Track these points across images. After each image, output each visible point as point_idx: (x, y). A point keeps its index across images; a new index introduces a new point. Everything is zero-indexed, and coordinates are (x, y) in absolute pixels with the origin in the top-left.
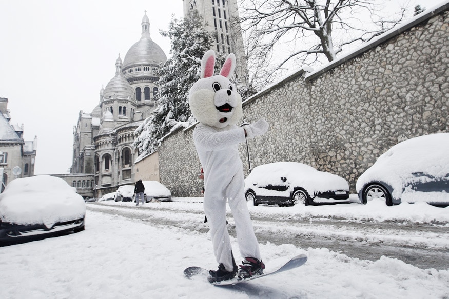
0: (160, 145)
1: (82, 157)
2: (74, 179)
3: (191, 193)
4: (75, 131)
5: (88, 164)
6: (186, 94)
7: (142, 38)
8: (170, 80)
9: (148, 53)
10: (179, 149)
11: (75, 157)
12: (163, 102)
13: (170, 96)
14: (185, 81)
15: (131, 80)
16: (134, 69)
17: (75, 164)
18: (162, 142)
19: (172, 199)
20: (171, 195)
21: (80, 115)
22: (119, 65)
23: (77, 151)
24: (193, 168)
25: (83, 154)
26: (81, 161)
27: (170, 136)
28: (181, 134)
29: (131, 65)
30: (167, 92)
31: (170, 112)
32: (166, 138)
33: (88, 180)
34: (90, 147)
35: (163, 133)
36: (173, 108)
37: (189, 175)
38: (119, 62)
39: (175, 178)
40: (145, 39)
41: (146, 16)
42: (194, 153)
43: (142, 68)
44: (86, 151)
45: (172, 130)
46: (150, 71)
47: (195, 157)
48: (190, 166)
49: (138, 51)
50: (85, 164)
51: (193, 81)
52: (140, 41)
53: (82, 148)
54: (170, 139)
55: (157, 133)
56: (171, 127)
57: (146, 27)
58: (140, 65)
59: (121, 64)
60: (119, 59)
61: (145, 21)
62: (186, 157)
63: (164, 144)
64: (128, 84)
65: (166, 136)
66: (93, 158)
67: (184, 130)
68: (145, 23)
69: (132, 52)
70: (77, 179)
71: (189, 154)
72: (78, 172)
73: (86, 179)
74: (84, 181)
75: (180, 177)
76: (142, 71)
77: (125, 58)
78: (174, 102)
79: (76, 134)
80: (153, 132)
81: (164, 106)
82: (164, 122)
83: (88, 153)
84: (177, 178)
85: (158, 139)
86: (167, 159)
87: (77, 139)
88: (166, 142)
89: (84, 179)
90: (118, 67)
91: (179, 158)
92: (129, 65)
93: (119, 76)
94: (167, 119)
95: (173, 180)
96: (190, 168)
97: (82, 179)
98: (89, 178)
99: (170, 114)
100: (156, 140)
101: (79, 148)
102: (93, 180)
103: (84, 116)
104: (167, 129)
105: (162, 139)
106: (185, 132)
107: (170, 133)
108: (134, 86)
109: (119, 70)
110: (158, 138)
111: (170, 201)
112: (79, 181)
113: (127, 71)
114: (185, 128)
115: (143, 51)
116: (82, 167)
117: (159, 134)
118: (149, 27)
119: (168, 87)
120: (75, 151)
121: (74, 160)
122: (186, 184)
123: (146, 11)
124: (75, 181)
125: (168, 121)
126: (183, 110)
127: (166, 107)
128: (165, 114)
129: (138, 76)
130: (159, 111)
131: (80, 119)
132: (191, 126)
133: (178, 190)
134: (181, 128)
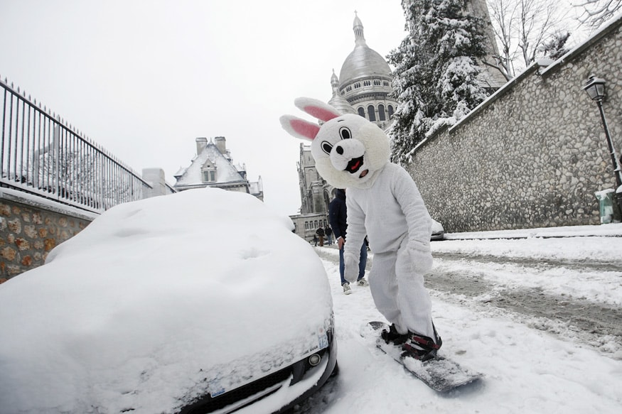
0: (410, 160)
1: (310, 196)
2: (306, 220)
3: (473, 225)
4: (299, 167)
5: (318, 202)
6: (440, 80)
7: (357, 46)
8: (412, 66)
9: (366, 63)
10: (444, 161)
11: (303, 196)
12: (407, 99)
13: (415, 89)
14: (435, 62)
15: (351, 100)
16: (352, 86)
17: (304, 204)
18: (413, 155)
19: (446, 235)
20: (443, 230)
21: (301, 148)
22: (335, 82)
23: (304, 190)
24: (473, 186)
25: (310, 191)
26: (309, 200)
27: (425, 144)
28: (445, 138)
29: (348, 81)
30: (409, 84)
31: (419, 111)
32: (419, 148)
33: (320, 221)
34: (317, 183)
35: (412, 143)
36: (422, 104)
37: (465, 197)
38: (334, 79)
39: (440, 205)
40: (360, 47)
41: (357, 18)
42: (471, 161)
43: (362, 83)
44: (314, 188)
45: (428, 134)
46: (371, 85)
47: (475, 168)
48: (467, 183)
49: (354, 63)
50: (314, 203)
51: (449, 58)
52: (355, 50)
53: (308, 186)
54: (427, 149)
55: (404, 144)
56: (424, 131)
57: (359, 32)
58: (359, 80)
59: (337, 81)
60: (334, 75)
61: (357, 24)
62: (457, 171)
63: (416, 159)
64: (348, 104)
65: (417, 147)
66: (322, 194)
67: (450, 129)
68: (358, 27)
69: (348, 65)
70: (309, 220)
71: (463, 165)
72: (309, 212)
73: (318, 219)
74: (316, 221)
75: (450, 203)
76: (362, 87)
77: (341, 74)
78: (422, 97)
79: (300, 171)
80: (398, 144)
81: (409, 104)
82: (413, 126)
83: (315, 190)
84: (445, 204)
85: (405, 154)
86: (424, 179)
87: (302, 176)
88: (420, 155)
89: (315, 219)
90: (334, 86)
91: (446, 174)
92: (346, 82)
93: (337, 97)
94: (416, 121)
95: (438, 208)
96: (467, 187)
97: (314, 219)
98: (321, 218)
99: (419, 115)
100: (403, 154)
101: (305, 185)
102: (325, 220)
103: (305, 149)
104: (418, 136)
105: (412, 151)
106: (451, 132)
107: (426, 139)
108: (356, 107)
109: (336, 89)
110: (405, 150)
111: (442, 239)
112: (311, 222)
113: (345, 89)
114: (450, 126)
115: (359, 62)
116: (312, 207)
117: (406, 145)
118: (362, 31)
119: (411, 75)
120: (302, 190)
121: (302, 200)
122: (461, 212)
123: (356, 12)
124: (306, 222)
125: (418, 124)
126: (437, 108)
127: (412, 105)
128: (412, 115)
129: (358, 94)
130: (404, 111)
131: (302, 153)
132: (459, 122)
133: (447, 223)
134: (443, 128)
